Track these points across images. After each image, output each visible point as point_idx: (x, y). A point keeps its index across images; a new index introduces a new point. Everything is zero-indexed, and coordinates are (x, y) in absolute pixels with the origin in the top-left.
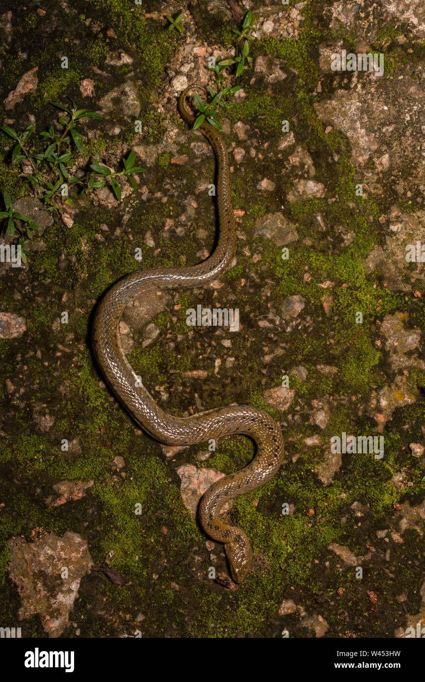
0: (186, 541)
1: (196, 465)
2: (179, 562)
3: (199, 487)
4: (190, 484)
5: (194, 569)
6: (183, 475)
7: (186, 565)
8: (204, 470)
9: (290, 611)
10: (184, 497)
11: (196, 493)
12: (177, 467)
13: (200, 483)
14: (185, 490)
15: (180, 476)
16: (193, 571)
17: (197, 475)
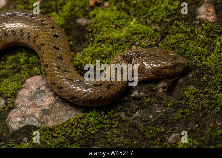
0: (112, 124)
1: (11, 109)
2: (140, 133)
3: (39, 107)
4: (34, 116)
5: (151, 116)
6: (20, 123)
7: (144, 126)
8: (17, 101)
9: (211, 10)
10: (50, 124)
11: (47, 110)
12: (9, 131)
13: (34, 105)
14: (42, 123)
15: (21, 126)
16: (154, 117)
17: (23, 109)
